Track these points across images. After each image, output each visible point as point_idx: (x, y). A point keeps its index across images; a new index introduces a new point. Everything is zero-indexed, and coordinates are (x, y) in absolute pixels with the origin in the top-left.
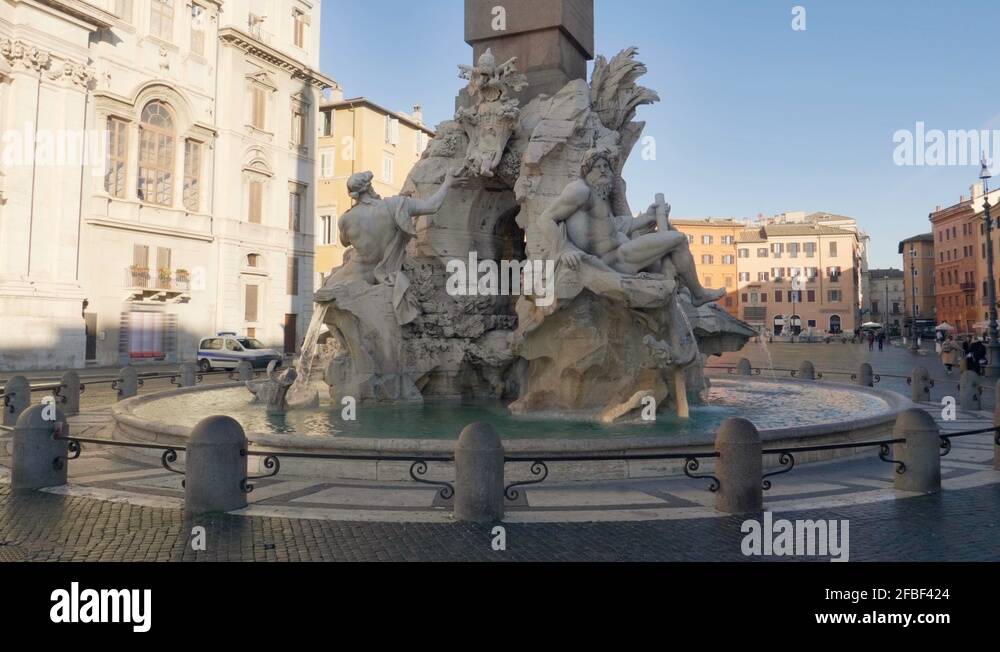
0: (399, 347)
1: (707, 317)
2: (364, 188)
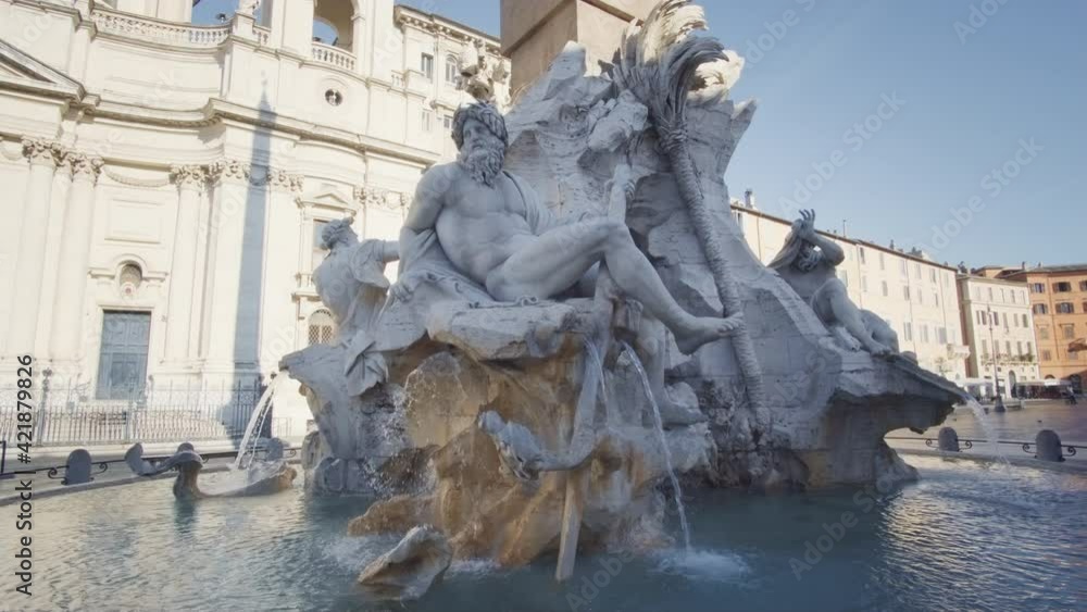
0: (358, 425)
1: (857, 371)
2: (333, 236)
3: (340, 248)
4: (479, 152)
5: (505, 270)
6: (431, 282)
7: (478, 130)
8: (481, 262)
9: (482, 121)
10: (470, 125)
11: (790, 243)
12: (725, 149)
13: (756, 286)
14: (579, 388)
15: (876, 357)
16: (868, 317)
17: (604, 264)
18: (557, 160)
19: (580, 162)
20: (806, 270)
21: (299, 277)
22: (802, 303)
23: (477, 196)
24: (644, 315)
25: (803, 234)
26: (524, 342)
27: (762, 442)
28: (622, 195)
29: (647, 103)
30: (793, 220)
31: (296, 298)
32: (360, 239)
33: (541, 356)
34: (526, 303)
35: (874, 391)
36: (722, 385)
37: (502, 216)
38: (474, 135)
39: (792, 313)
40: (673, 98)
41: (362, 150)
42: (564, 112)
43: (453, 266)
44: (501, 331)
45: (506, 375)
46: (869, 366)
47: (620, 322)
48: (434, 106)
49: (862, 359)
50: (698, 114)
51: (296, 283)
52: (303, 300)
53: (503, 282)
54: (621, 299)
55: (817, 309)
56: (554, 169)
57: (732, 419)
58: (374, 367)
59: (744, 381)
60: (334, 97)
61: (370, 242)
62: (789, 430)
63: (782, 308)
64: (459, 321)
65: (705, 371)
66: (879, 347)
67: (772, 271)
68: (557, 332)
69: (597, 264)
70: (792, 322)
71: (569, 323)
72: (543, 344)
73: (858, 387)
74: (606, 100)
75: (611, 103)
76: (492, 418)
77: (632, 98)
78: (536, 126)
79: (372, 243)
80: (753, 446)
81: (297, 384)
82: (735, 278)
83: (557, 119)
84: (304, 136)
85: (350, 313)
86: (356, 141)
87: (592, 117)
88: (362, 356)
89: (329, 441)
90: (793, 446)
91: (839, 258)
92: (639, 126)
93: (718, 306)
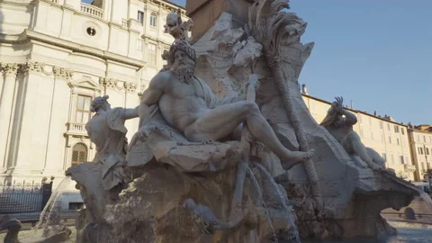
1: (367, 178)
2: (98, 106)
3: (102, 112)
4: (182, 66)
5: (195, 126)
6: (156, 132)
7: (182, 55)
8: (182, 121)
9: (185, 51)
10: (178, 53)
11: (330, 113)
12: (298, 67)
13: (315, 135)
14: (234, 187)
15: (375, 171)
16: (370, 151)
17: (245, 124)
18: (216, 70)
19: (229, 71)
20: (339, 127)
21: (68, 125)
22: (337, 144)
23: (181, 88)
24: (265, 150)
25: (337, 109)
26: (207, 164)
27: (320, 215)
28: (254, 89)
29: (261, 43)
30: (331, 102)
31: (66, 136)
32: (112, 107)
33: (215, 170)
34: (207, 143)
35: (375, 189)
36: (298, 185)
37: (193, 98)
38: (180, 58)
39: (333, 149)
40: (274, 41)
41: (105, 58)
42: (221, 46)
43: (167, 123)
44: (196, 157)
45: (195, 180)
46: (372, 176)
47: (254, 153)
48: (143, 37)
49: (369, 173)
50: (286, 49)
51: (66, 128)
52: (70, 137)
53: (194, 132)
54: (254, 142)
55: (345, 147)
56: (216, 74)
57: (304, 203)
58: (118, 174)
59: (310, 184)
60: (91, 31)
61: (118, 108)
62: (333, 209)
63: (328, 146)
64: (173, 152)
65: (290, 178)
66: (377, 166)
67: (322, 127)
68: (223, 158)
69: (242, 124)
70: (333, 153)
71: (230, 153)
72: (216, 164)
73: (367, 186)
74: (241, 41)
75: (244, 42)
76: (190, 202)
77: (254, 40)
78: (207, 53)
79: (118, 109)
80: (315, 217)
81: (74, 183)
82: (304, 131)
83: (217, 50)
84: (75, 50)
85: (106, 145)
86: (102, 54)
87: (235, 49)
88: (112, 169)
89: (92, 214)
90: (335, 217)
91: (355, 121)
92: (258, 55)
93: (296, 145)
